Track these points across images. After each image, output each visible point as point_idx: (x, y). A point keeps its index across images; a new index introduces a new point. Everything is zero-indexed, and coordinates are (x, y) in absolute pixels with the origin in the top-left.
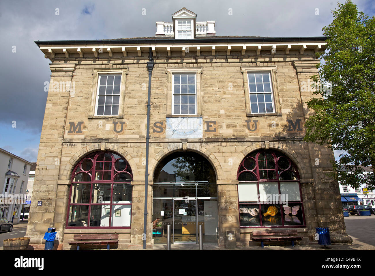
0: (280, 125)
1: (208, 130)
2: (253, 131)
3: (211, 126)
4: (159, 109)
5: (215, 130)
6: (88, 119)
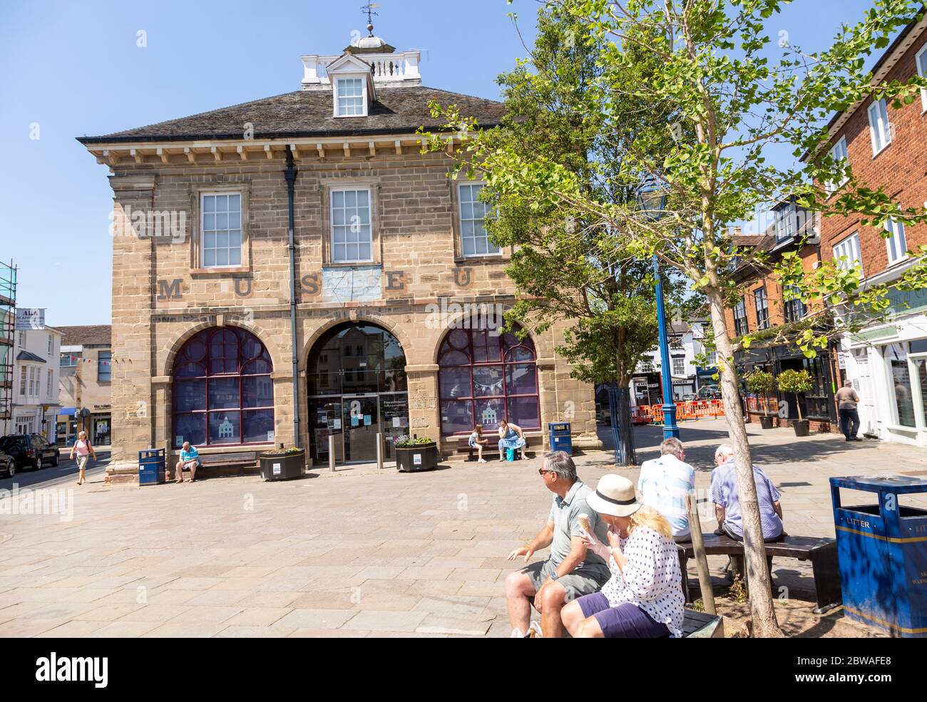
1: (390, 287)
2: (463, 285)
3: (396, 280)
4: (309, 254)
5: (402, 287)
6: (191, 274)
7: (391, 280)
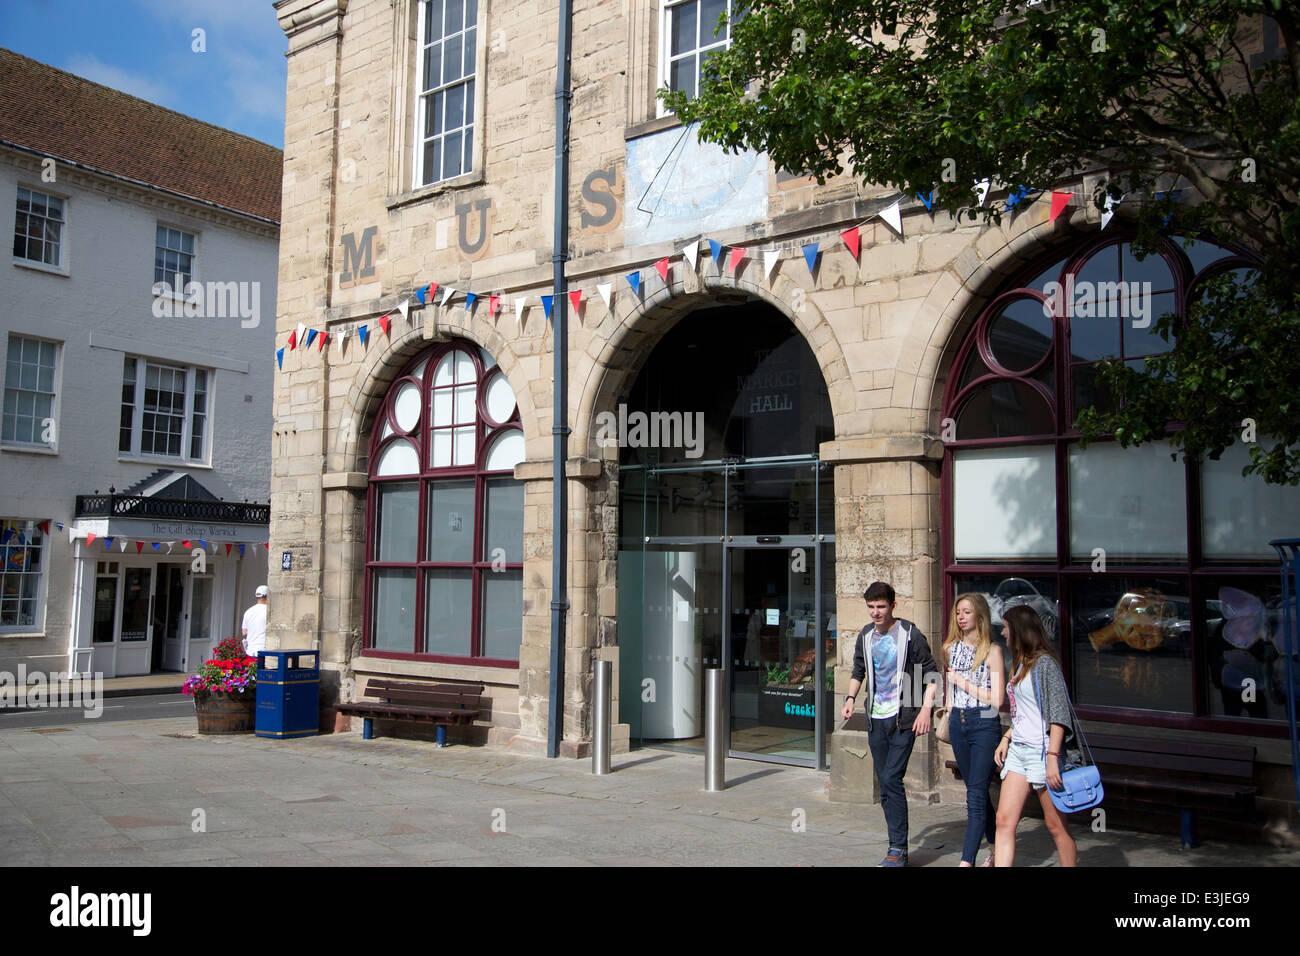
6: (390, 209)
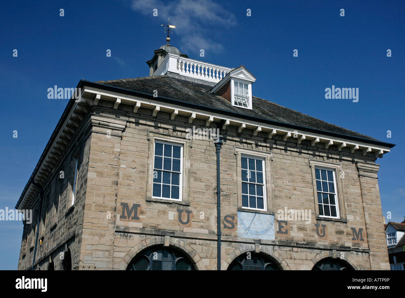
0: (345, 233)
1: (280, 232)
2: (322, 236)
3: (283, 227)
4: (229, 198)
5: (286, 232)
6: (147, 201)
7: (280, 227)
